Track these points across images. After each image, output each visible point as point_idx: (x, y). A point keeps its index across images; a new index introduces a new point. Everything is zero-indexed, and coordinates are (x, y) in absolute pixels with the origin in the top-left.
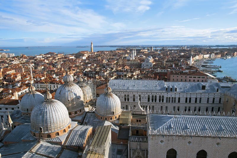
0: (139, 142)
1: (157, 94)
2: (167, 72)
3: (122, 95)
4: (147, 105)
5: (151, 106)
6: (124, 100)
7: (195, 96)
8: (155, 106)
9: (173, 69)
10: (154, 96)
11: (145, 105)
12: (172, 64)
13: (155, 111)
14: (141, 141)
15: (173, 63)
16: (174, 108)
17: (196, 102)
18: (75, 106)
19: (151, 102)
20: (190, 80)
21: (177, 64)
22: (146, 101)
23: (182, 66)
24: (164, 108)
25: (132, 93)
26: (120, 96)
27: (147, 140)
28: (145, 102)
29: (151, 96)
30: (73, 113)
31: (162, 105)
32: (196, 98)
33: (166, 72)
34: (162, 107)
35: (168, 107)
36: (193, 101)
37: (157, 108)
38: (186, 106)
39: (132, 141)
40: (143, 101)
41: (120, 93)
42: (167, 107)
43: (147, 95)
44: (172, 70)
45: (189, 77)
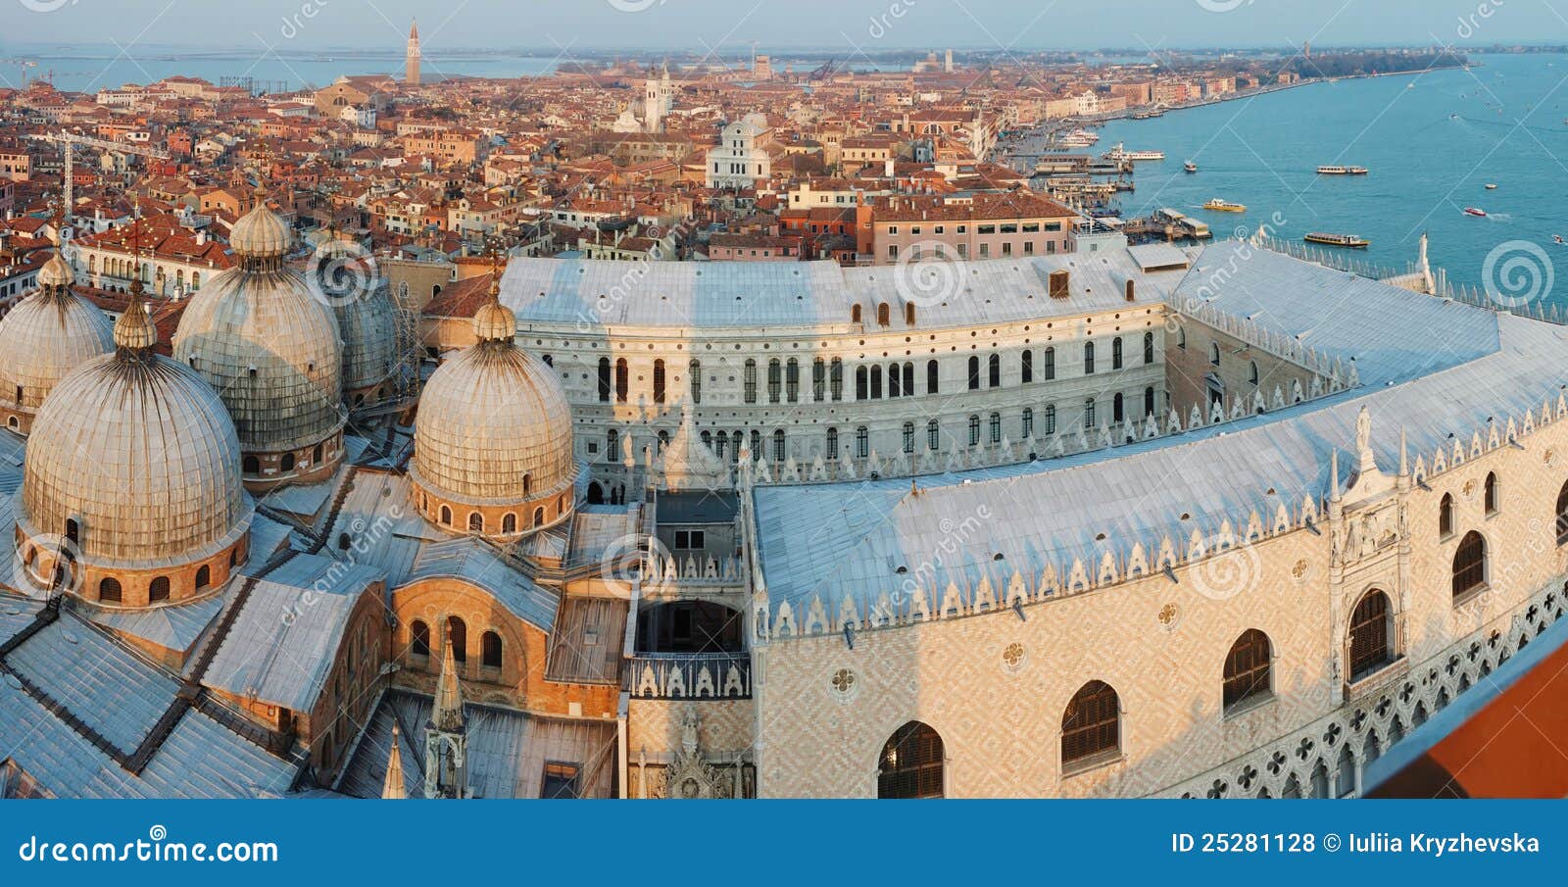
0: (694, 698)
1: (802, 345)
2: (854, 205)
3: (581, 359)
4: (738, 424)
5: (767, 434)
6: (597, 394)
7: (1021, 343)
8: (789, 433)
9: (887, 186)
10: (784, 363)
11: (729, 425)
12: (879, 158)
13: (791, 463)
14: (705, 691)
15: (887, 152)
16: (909, 428)
17: (1027, 376)
18: (285, 414)
19: (767, 403)
20: (984, 249)
21: (910, 155)
22: (732, 396)
23: (938, 169)
24: (847, 440)
25: (644, 347)
26: (570, 365)
27: (743, 682)
28: (727, 403)
29: (762, 363)
30: (270, 465)
31: (833, 423)
32: (1027, 355)
33: (847, 204)
34: (832, 430)
35: (872, 428)
36: (1010, 369)
37: (806, 444)
38: (974, 410)
39: (648, 696)
40: (714, 397)
41: (573, 345)
42: (863, 433)
43: (737, 362)
44: (885, 192)
45: (981, 230)
